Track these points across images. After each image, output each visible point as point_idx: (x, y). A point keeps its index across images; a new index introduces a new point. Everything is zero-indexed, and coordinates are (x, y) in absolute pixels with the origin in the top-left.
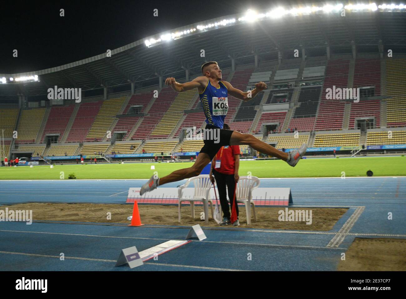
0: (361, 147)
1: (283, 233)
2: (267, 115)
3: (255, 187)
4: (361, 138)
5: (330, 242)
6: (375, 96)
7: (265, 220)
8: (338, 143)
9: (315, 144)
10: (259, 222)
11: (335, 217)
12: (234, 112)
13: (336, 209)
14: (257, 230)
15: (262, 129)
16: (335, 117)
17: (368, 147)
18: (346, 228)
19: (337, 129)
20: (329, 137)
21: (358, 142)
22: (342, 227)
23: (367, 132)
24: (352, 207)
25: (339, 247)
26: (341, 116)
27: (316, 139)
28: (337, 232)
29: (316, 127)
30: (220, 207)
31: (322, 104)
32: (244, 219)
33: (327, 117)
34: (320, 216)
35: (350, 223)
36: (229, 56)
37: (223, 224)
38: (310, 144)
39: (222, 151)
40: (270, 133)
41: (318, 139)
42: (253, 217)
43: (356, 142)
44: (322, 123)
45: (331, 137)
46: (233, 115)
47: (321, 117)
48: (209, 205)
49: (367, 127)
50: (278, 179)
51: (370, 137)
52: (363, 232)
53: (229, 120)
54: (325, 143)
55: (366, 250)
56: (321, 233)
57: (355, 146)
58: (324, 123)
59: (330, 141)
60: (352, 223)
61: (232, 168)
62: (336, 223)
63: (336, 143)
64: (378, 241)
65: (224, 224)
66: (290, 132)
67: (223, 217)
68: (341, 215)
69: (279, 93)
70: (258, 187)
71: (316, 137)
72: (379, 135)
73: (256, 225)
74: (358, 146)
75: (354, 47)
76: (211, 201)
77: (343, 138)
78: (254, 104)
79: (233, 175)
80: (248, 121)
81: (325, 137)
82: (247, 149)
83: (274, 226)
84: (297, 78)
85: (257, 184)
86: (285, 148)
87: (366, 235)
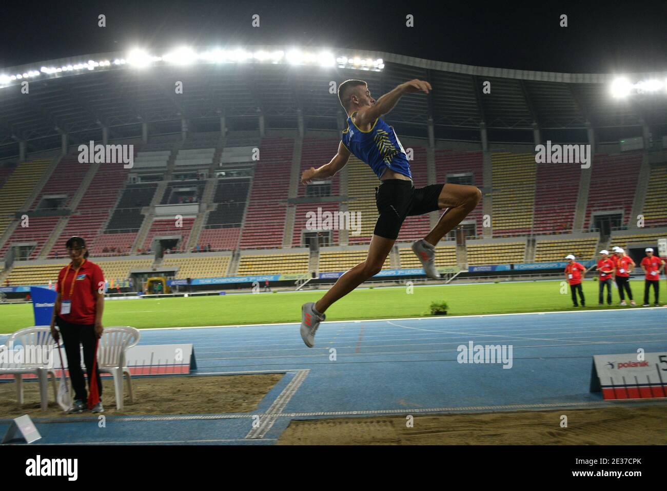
0: (311, 275)
1: (176, 420)
2: (163, 223)
3: (131, 344)
4: (310, 261)
5: (251, 431)
6: (332, 196)
7: (148, 399)
8: (276, 269)
9: (240, 270)
10: (137, 403)
11: (262, 389)
12: (106, 217)
13: (266, 376)
14: (132, 419)
15: (154, 246)
16: (271, 227)
17: (321, 274)
18: (278, 406)
19: (275, 246)
20: (261, 259)
21: (307, 267)
22: (273, 405)
23: (320, 251)
24: (290, 371)
25: (264, 438)
26: (281, 227)
27: (241, 263)
28: (264, 413)
29: (241, 244)
30: (69, 382)
31: (252, 207)
32: (113, 401)
33: (259, 228)
34: (239, 389)
35: (285, 397)
36: (99, 122)
37: (74, 411)
38: (231, 271)
39: (73, 284)
40: (167, 253)
41: (244, 263)
42: (128, 396)
43: (303, 267)
44: (252, 237)
45: (265, 259)
46: (105, 222)
47: (250, 228)
48: (49, 380)
49: (319, 243)
50: (176, 330)
51: (324, 260)
52: (303, 411)
53: (97, 230)
54: (256, 269)
55: (306, 439)
56: (239, 417)
57: (302, 274)
58: (255, 237)
59: (264, 266)
60: (288, 397)
61: (92, 314)
62: (264, 398)
63: (273, 269)
64: (325, 424)
65: (76, 411)
66: (200, 251)
67: (75, 399)
68: (272, 384)
69: (182, 187)
70: (137, 345)
71: (242, 260)
72: (338, 256)
73: (133, 410)
74: (305, 274)
75: (300, 120)
76: (54, 371)
77: (284, 262)
78: (140, 205)
79: (94, 325)
80: (129, 232)
81: (255, 260)
82: (128, 280)
83: (163, 409)
84: (211, 164)
85: (136, 339)
86: (192, 278)
87: (308, 414)
